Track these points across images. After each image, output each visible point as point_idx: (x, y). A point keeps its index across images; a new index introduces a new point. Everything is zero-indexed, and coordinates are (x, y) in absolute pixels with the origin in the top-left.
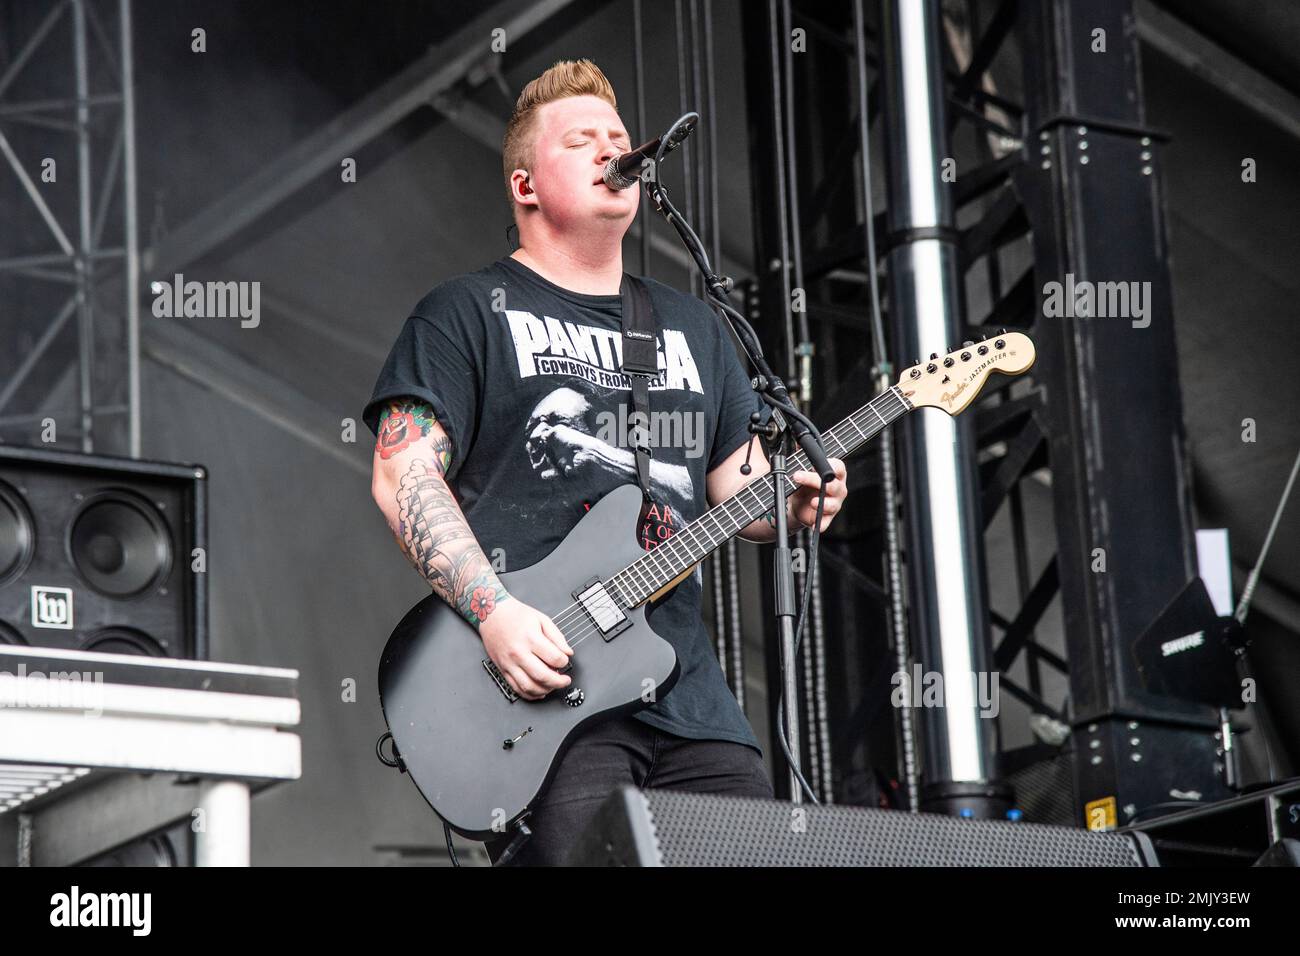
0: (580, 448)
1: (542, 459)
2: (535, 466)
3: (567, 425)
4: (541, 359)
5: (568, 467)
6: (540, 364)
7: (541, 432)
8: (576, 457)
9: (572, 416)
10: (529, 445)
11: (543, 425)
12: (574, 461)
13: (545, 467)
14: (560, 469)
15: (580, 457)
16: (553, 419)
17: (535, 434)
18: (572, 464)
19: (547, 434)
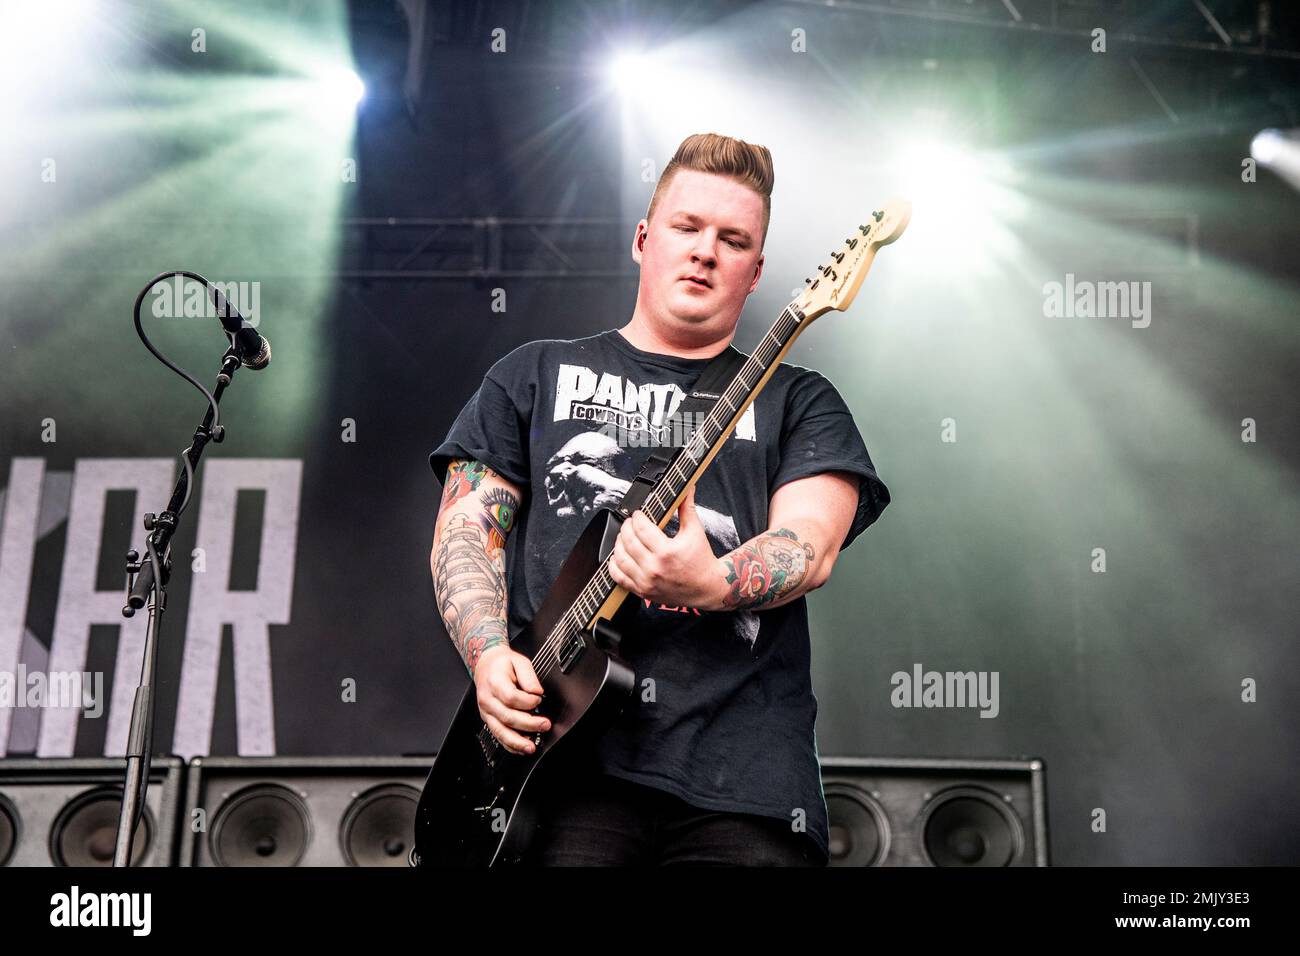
0: (602, 489)
1: (561, 496)
2: (551, 502)
3: (593, 465)
4: (578, 405)
5: (587, 508)
6: (575, 410)
7: (564, 470)
8: (597, 498)
9: (600, 456)
10: (548, 480)
11: (567, 464)
12: (595, 502)
13: (562, 504)
14: (578, 508)
15: (601, 498)
16: (577, 459)
17: (556, 470)
18: (591, 506)
19: (570, 472)
